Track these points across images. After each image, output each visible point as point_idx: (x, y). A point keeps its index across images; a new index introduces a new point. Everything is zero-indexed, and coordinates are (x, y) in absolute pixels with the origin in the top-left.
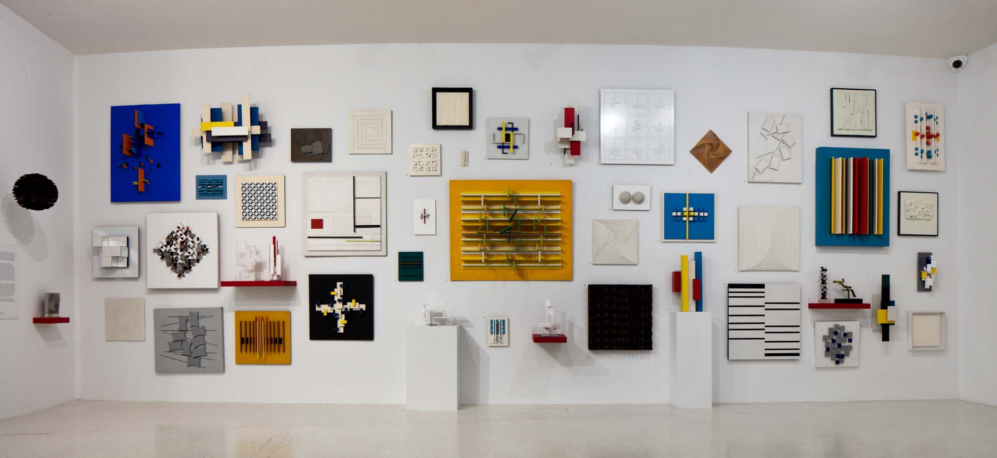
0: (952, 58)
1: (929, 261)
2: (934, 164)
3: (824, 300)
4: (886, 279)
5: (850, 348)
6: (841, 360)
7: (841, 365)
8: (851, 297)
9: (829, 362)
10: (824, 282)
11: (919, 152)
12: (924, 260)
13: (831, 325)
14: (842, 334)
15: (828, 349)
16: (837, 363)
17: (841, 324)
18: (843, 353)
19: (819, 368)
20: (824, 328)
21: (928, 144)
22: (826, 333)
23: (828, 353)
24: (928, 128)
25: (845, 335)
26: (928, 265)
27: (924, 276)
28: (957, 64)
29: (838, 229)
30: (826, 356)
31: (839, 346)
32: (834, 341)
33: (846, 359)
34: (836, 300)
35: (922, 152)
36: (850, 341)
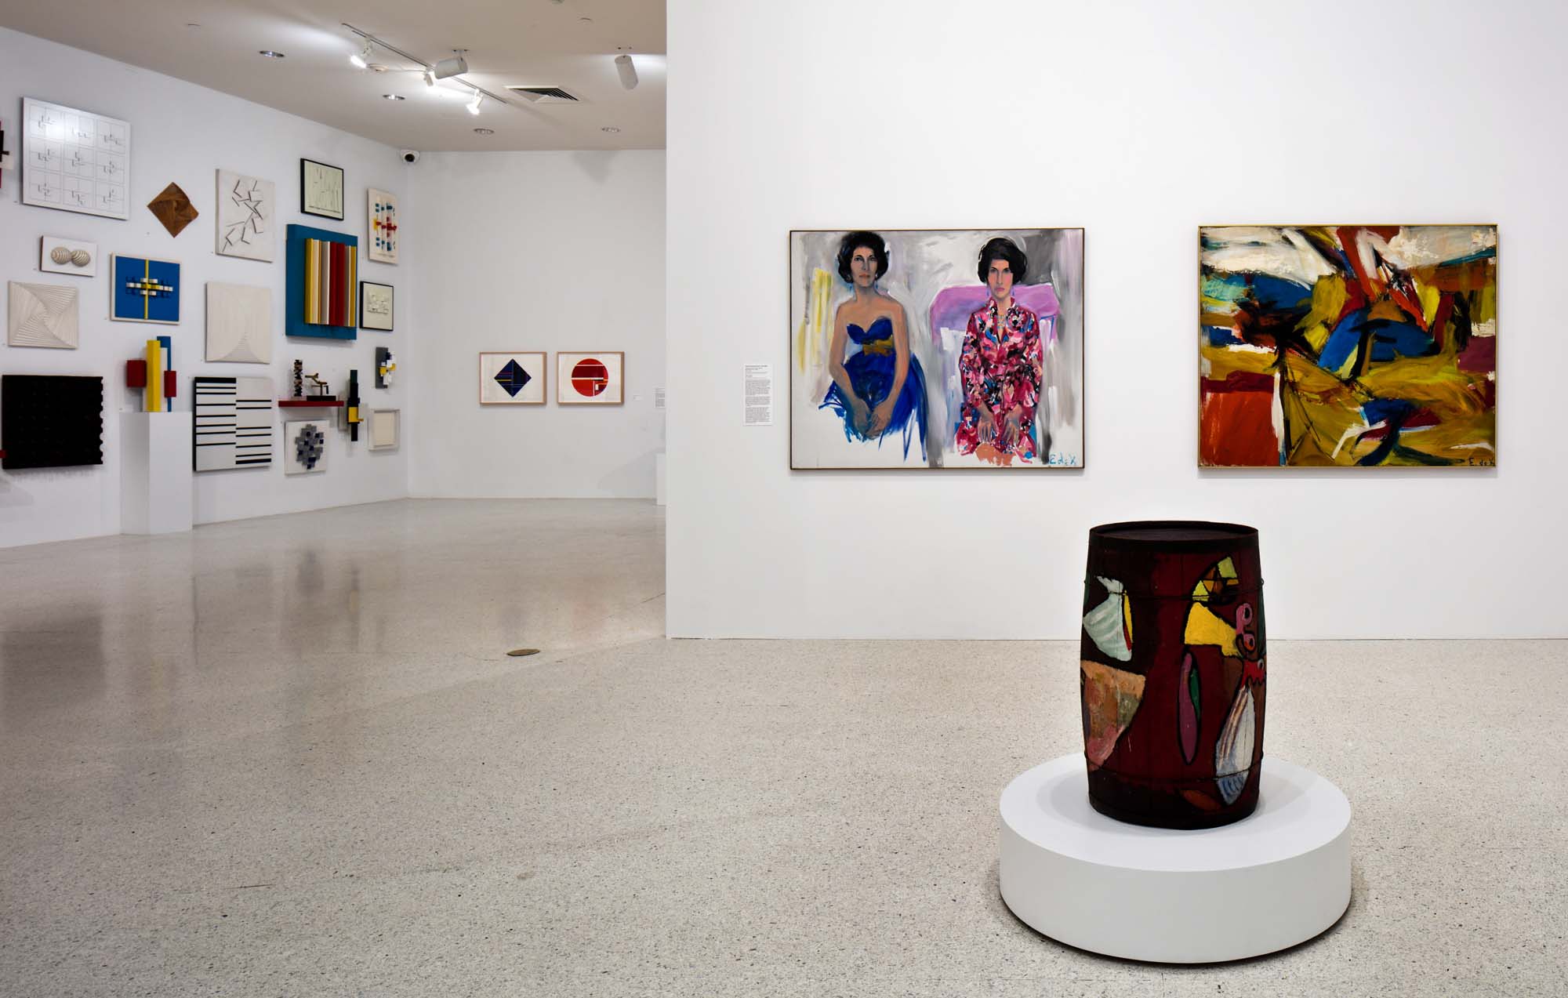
0: (405, 151)
1: (388, 357)
2: (392, 256)
3: (297, 397)
4: (354, 374)
5: (320, 450)
6: (312, 464)
7: (312, 470)
8: (325, 394)
9: (300, 467)
10: (299, 377)
11: (380, 242)
12: (383, 355)
13: (302, 425)
14: (314, 435)
15: (300, 453)
16: (309, 467)
17: (313, 423)
18: (314, 456)
19: (288, 475)
20: (296, 428)
21: (388, 235)
22: (298, 435)
23: (301, 456)
24: (388, 219)
25: (318, 436)
26: (388, 361)
27: (383, 371)
28: (410, 158)
29: (314, 318)
30: (298, 460)
31: (312, 448)
32: (306, 443)
33: (317, 463)
34: (308, 397)
35: (383, 243)
36: (322, 442)
